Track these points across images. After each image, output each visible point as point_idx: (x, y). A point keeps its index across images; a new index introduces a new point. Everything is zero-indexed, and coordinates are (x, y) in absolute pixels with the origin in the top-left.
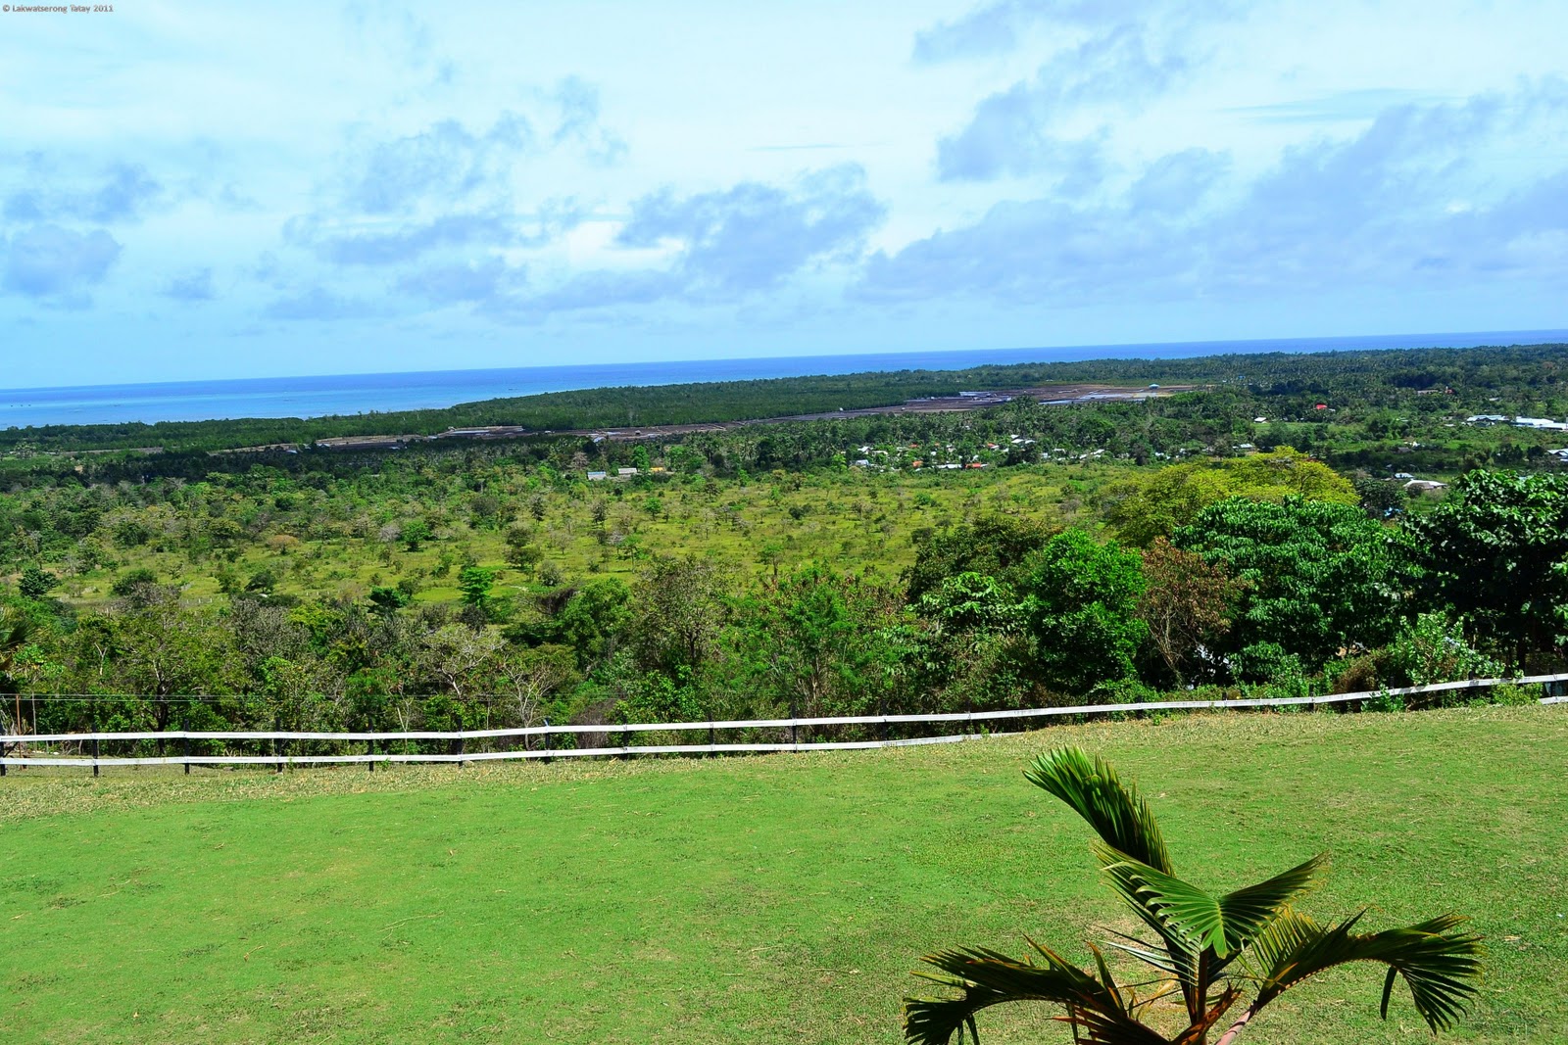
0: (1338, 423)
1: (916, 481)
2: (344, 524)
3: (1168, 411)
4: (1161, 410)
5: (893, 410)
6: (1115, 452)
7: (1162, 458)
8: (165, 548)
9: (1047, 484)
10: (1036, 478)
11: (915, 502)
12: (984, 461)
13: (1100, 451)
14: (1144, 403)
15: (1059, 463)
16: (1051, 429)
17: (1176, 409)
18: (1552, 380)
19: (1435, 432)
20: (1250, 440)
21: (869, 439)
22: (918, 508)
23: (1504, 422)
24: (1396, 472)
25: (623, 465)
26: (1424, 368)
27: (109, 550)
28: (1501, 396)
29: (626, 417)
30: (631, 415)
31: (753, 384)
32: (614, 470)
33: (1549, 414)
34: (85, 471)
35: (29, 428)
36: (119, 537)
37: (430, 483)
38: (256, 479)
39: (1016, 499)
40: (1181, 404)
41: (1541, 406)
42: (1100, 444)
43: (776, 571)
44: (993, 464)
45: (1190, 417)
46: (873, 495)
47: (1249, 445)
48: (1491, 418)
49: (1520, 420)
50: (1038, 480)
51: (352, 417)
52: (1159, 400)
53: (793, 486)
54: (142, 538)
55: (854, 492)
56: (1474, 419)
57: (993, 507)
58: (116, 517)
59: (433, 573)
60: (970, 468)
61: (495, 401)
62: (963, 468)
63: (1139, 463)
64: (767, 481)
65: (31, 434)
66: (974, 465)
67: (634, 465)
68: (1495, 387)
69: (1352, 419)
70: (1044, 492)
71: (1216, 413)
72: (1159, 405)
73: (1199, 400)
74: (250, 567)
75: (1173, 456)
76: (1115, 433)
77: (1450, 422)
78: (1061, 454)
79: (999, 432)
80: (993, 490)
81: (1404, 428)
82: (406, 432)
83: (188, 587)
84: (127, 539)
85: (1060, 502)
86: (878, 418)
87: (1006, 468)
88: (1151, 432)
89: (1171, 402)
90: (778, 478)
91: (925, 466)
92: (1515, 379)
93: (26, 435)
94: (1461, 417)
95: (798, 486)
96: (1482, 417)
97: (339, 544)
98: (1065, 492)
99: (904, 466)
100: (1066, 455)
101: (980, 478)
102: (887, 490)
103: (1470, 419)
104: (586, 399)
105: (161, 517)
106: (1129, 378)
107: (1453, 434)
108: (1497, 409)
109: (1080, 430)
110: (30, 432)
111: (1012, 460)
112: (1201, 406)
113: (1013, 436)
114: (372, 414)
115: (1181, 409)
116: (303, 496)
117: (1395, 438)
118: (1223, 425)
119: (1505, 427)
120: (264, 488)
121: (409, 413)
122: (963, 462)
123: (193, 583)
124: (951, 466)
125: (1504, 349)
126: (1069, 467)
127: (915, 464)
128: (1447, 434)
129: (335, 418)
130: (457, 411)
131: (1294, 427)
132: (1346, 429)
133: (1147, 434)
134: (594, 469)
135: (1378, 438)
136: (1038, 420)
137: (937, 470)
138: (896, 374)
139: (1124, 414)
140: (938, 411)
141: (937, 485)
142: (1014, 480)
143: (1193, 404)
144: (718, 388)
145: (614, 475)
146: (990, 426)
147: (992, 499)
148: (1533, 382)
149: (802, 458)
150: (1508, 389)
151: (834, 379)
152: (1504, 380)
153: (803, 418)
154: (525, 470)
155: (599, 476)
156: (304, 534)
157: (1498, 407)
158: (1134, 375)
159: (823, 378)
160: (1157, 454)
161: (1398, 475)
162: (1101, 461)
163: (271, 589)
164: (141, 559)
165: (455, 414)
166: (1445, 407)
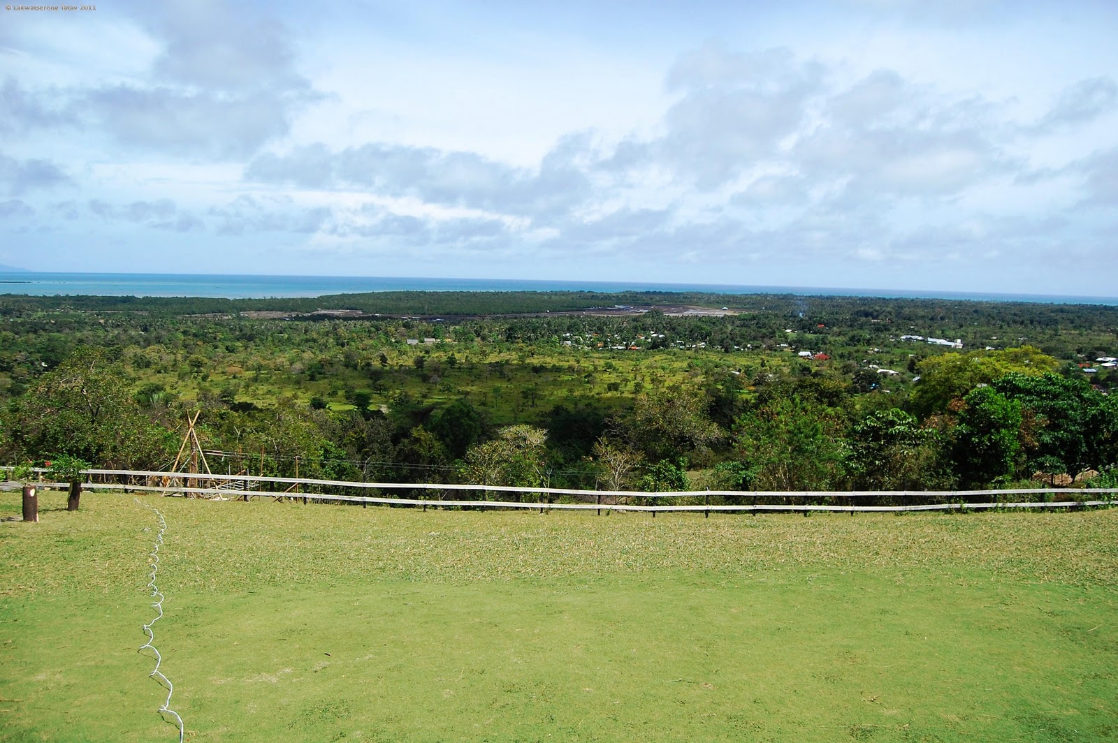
0: (833, 336)
1: (601, 355)
2: (270, 362)
3: (738, 323)
4: (733, 322)
5: (579, 313)
6: (711, 344)
7: (738, 350)
8: (162, 371)
9: (677, 361)
10: (670, 357)
11: (603, 367)
12: (637, 345)
13: (703, 343)
14: (722, 318)
15: (681, 349)
16: (674, 329)
17: (742, 322)
18: (942, 318)
19: (886, 343)
20: (786, 342)
21: (569, 330)
22: (606, 370)
23: (921, 340)
24: (869, 364)
25: (427, 337)
26: (872, 308)
27: (130, 370)
28: (916, 325)
29: (423, 308)
30: (426, 307)
31: (493, 294)
32: (422, 339)
33: (944, 337)
34: (105, 323)
35: (67, 296)
36: (134, 363)
37: (314, 341)
38: (210, 333)
39: (663, 368)
40: (743, 320)
41: (939, 332)
42: (703, 339)
43: (533, 403)
44: (644, 348)
45: (750, 327)
46: (578, 361)
47: (785, 345)
48: (913, 337)
49: (929, 339)
50: (671, 358)
51: (259, 300)
52: (731, 317)
53: (530, 354)
54: (148, 365)
55: (566, 359)
56: (904, 337)
57: (649, 372)
58: (131, 351)
59: (329, 394)
60: (630, 349)
61: (343, 295)
62: (627, 349)
63: (727, 351)
64: (514, 350)
65: (67, 299)
66: (633, 348)
67: (433, 337)
68: (913, 320)
69: (840, 334)
70: (677, 365)
71: (764, 326)
72: (731, 319)
73: (754, 318)
74: (216, 384)
75: (744, 349)
76: (711, 334)
77: (892, 338)
78: (681, 344)
79: (644, 329)
80: (646, 362)
81: (869, 340)
82: (293, 310)
83: (181, 395)
84: (139, 365)
85: (687, 371)
86: (571, 317)
87: (651, 351)
88: (731, 334)
89: (738, 318)
90: (521, 349)
91: (605, 347)
92: (923, 317)
93: (65, 300)
94: (897, 336)
95: (533, 354)
96: (909, 337)
97: (267, 374)
98: (690, 366)
99: (593, 345)
100: (685, 345)
101: (638, 355)
102: (585, 359)
103: (902, 337)
104: (398, 297)
105: (158, 353)
106: (710, 303)
107: (895, 345)
108: (916, 333)
109: (691, 331)
110: (68, 298)
111: (655, 346)
112: (755, 321)
113: (652, 332)
114: (272, 299)
115: (744, 322)
116: (241, 345)
117: (864, 345)
118: (771, 333)
119: (922, 343)
120: (215, 338)
121: (294, 299)
122: (627, 345)
123: (184, 392)
124: (619, 348)
125: (913, 300)
126: (687, 352)
127: (599, 345)
128: (892, 345)
129: (250, 299)
130: (321, 299)
131: (810, 336)
132: (837, 339)
133: (729, 335)
134: (410, 337)
135: (855, 345)
136: (666, 324)
137: (612, 350)
138: (577, 293)
139: (714, 323)
140: (605, 316)
141: (614, 358)
142: (657, 358)
143: (751, 320)
144: (475, 295)
145: (422, 342)
146: (639, 327)
147: (647, 368)
148: (932, 319)
149: (532, 338)
150: (920, 322)
151: (541, 293)
152: (917, 317)
153: (526, 315)
154: (369, 336)
155: (415, 342)
156: (245, 367)
157: (916, 332)
158: (713, 302)
159: (535, 293)
160: (735, 347)
161: (871, 366)
162: (704, 349)
163: (233, 398)
164: (149, 378)
165: (321, 301)
166: (889, 330)
